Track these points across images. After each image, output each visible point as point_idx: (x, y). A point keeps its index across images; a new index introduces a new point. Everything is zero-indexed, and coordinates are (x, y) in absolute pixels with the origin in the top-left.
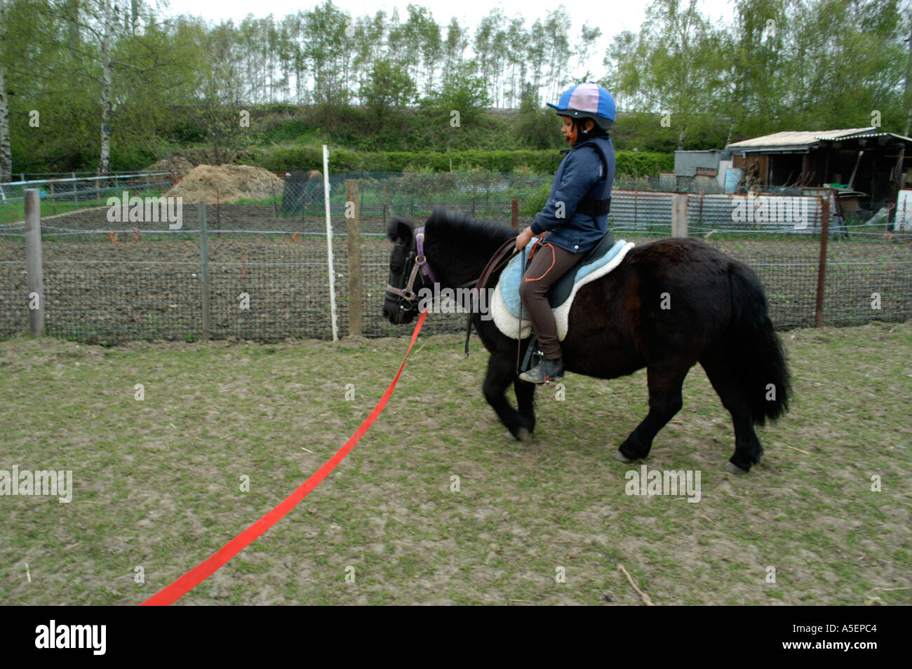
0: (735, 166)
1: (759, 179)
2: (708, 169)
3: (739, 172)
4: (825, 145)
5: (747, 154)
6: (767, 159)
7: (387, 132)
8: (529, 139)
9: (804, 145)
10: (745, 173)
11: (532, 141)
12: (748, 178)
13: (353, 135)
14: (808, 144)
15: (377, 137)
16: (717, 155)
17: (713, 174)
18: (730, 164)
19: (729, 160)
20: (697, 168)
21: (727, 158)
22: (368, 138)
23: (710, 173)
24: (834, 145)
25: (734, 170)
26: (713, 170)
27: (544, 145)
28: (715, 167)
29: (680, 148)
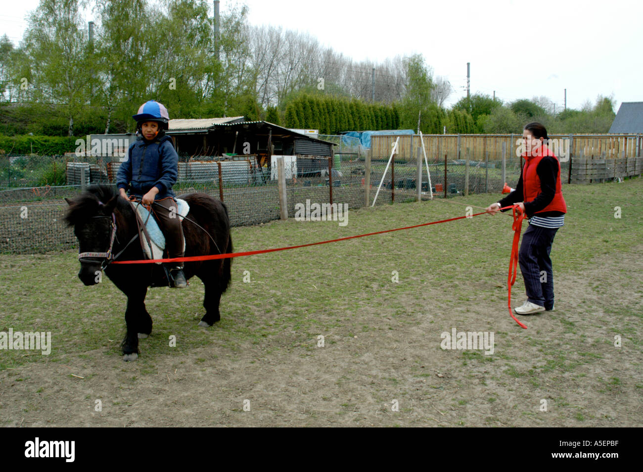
9: (203, 129)
14: (207, 128)
29: (70, 132)
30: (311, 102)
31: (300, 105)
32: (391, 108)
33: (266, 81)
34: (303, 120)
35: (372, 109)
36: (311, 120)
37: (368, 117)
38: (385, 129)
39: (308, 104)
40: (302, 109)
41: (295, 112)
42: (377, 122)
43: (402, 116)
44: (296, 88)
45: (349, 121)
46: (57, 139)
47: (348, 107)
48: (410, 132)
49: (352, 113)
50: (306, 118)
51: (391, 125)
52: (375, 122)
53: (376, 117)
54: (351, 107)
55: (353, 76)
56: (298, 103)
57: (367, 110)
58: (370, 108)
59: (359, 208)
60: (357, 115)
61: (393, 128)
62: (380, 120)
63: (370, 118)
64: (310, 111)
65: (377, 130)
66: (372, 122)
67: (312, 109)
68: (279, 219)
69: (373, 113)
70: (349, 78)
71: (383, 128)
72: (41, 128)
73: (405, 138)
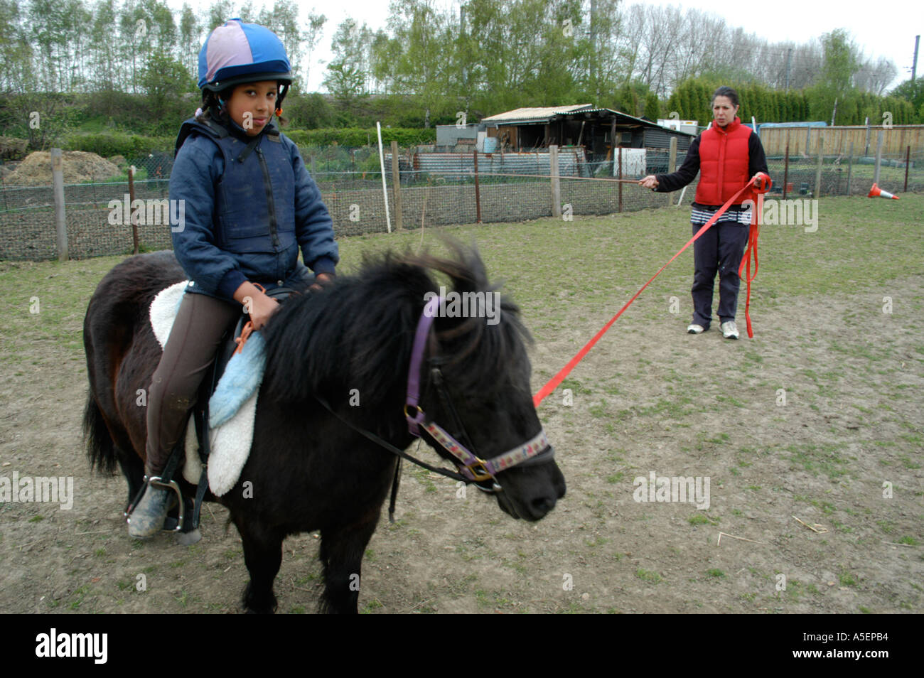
0: (489, 135)
1: (511, 145)
2: (468, 139)
3: (494, 140)
4: (561, 118)
5: (499, 126)
6: (516, 129)
7: (169, 119)
8: (300, 120)
9: (545, 118)
10: (500, 141)
11: (302, 123)
12: (502, 144)
13: (137, 122)
14: (549, 118)
15: (161, 123)
16: (475, 128)
17: (473, 142)
18: (485, 134)
19: (484, 131)
20: (458, 139)
21: (482, 130)
22: (153, 125)
23: (470, 142)
24: (568, 118)
25: (490, 139)
26: (472, 139)
27: (312, 125)
28: (474, 137)
29: (426, 124)
30: (699, 90)
31: (686, 92)
32: (801, 96)
33: (663, 66)
34: (688, 111)
35: (776, 97)
36: (698, 111)
37: (770, 106)
38: (790, 121)
39: (695, 92)
40: (687, 98)
41: (679, 101)
42: (781, 112)
43: (812, 105)
44: (698, 74)
45: (745, 112)
46: (410, 131)
47: (746, 94)
48: (822, 124)
49: (750, 103)
50: (692, 108)
51: (798, 116)
52: (778, 112)
53: (781, 107)
54: (750, 95)
55: (769, 59)
56: (684, 90)
57: (769, 99)
58: (773, 96)
59: (658, 208)
60: (756, 104)
61: (801, 120)
62: (785, 110)
63: (773, 107)
64: (698, 100)
65: (781, 122)
66: (775, 112)
67: (699, 98)
68: (551, 215)
69: (777, 103)
70: (763, 61)
71: (787, 120)
72: (398, 122)
73: (801, 131)
